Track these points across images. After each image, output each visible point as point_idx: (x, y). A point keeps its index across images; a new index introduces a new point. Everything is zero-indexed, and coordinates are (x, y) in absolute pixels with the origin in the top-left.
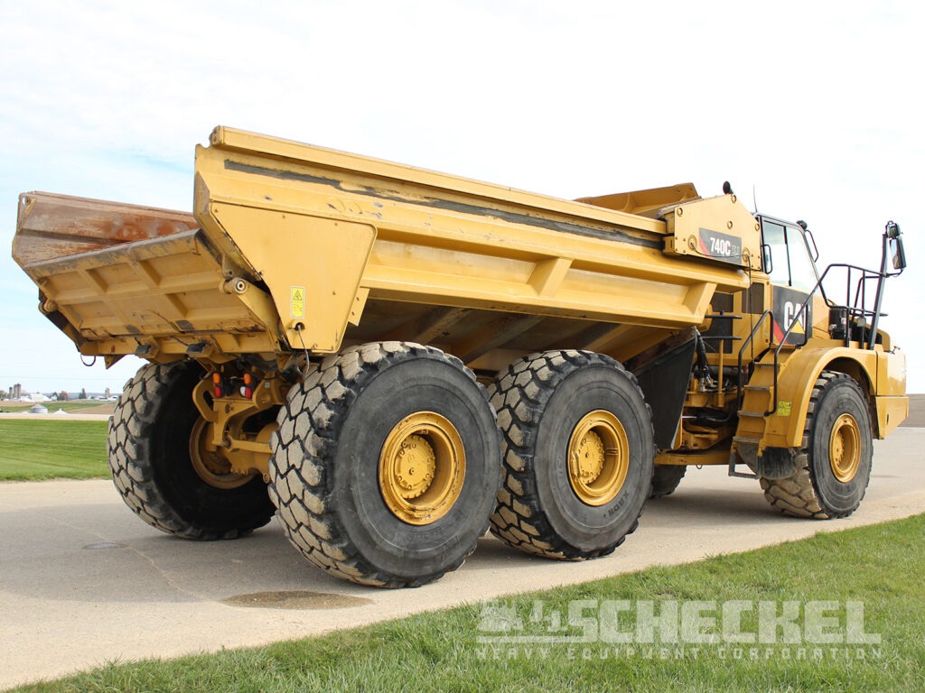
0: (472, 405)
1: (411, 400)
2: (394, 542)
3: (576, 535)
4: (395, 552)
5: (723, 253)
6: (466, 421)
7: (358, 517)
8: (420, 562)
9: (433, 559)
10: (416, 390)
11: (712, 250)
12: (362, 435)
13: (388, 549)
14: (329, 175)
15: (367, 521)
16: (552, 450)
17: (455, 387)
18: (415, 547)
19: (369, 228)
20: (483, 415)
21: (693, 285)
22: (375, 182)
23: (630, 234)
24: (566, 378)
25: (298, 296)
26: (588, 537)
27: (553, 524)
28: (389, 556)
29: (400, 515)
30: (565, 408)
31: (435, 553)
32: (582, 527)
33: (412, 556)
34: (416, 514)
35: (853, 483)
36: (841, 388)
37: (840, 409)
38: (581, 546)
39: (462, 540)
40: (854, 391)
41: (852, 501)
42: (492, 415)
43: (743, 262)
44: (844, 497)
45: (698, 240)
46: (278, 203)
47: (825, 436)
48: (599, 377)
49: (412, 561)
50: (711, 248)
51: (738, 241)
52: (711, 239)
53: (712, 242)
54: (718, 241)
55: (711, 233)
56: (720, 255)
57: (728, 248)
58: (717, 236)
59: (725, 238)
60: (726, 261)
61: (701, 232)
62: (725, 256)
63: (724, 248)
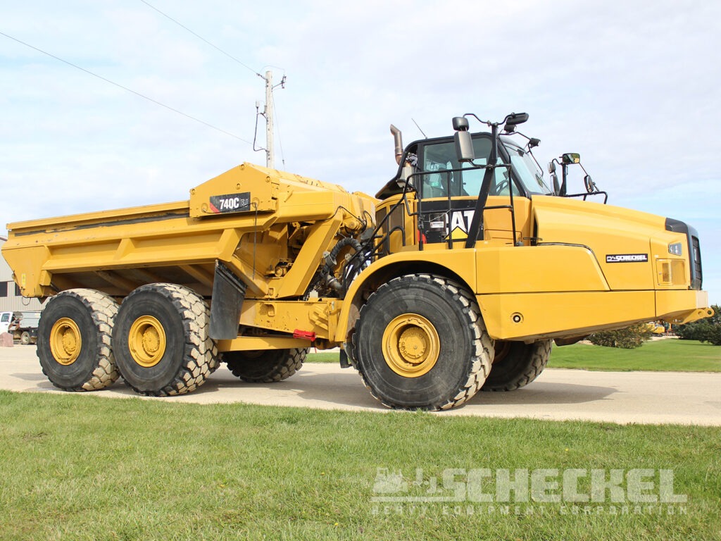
0: (83, 314)
2: (56, 371)
5: (231, 208)
6: (81, 322)
7: (45, 359)
8: (67, 380)
9: (70, 380)
10: (61, 309)
11: (222, 208)
12: (45, 327)
13: (55, 373)
14: (42, 229)
16: (119, 335)
17: (77, 308)
18: (63, 374)
20: (88, 319)
21: (221, 232)
22: (57, 227)
23: (177, 213)
25: (24, 277)
26: (142, 384)
28: (55, 376)
29: (60, 361)
31: (70, 378)
33: (62, 377)
35: (425, 379)
36: (405, 290)
37: (400, 309)
38: (139, 388)
39: (81, 374)
40: (427, 292)
41: (421, 396)
42: (92, 319)
43: (252, 209)
44: (404, 391)
45: (209, 206)
46: (21, 245)
47: (373, 333)
48: (145, 298)
49: (62, 380)
50: (220, 207)
51: (245, 196)
52: (221, 201)
53: (221, 203)
54: (227, 200)
55: (220, 197)
56: (229, 210)
57: (237, 203)
58: (226, 197)
59: (233, 196)
60: (234, 212)
61: (211, 200)
62: (234, 209)
63: (232, 204)
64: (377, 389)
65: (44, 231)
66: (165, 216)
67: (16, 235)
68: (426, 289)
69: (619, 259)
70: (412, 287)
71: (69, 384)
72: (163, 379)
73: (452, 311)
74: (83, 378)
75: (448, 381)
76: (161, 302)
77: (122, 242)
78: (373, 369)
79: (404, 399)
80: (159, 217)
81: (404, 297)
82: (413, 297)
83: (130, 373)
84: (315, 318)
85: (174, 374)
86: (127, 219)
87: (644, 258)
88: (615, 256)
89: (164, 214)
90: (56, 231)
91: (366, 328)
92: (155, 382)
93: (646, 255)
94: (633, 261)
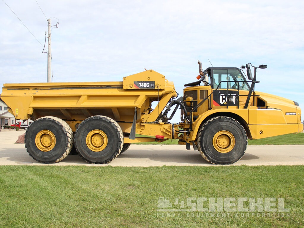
0: (57, 129)
1: (42, 128)
2: (39, 154)
3: (89, 158)
4: (39, 156)
5: (145, 87)
6: (56, 132)
7: (31, 149)
8: (46, 159)
9: (48, 158)
10: (43, 126)
11: (140, 86)
12: (31, 134)
13: (38, 155)
14: (27, 88)
15: (33, 150)
16: (80, 138)
17: (52, 125)
18: (44, 156)
20: (60, 131)
21: (138, 96)
22: (36, 88)
24: (86, 122)
25: (17, 110)
26: (93, 159)
27: (82, 155)
28: (38, 157)
29: (41, 150)
30: (84, 129)
31: (48, 157)
32: (91, 156)
33: (43, 157)
34: (45, 150)
35: (229, 153)
36: (222, 122)
37: (220, 129)
38: (92, 161)
39: (56, 155)
40: (230, 123)
41: (228, 159)
42: (63, 131)
43: (156, 88)
44: (222, 158)
45: (133, 85)
46: (14, 95)
47: (209, 138)
48: (96, 122)
49: (43, 158)
50: (139, 86)
51: (153, 83)
52: (140, 83)
53: (140, 84)
54: (143, 84)
55: (139, 82)
56: (144, 87)
57: (148, 85)
58: (142, 82)
59: (146, 82)
60: (147, 88)
61: (135, 83)
62: (146, 87)
63: (146, 85)
64: (210, 158)
65: (29, 89)
66: (105, 87)
67: (8, 89)
69: (289, 114)
70: (224, 121)
71: (47, 160)
72: (106, 157)
73: (240, 130)
74: (57, 157)
75: (238, 154)
76: (106, 124)
77: (82, 96)
78: (209, 150)
79: (222, 161)
80: (102, 87)
81: (221, 125)
82: (225, 125)
83: (87, 155)
84: (164, 131)
85: (112, 154)
86: (82, 87)
87: (295, 114)
88: (288, 113)
89: (104, 86)
90: (36, 89)
91: (206, 135)
92: (101, 158)
93: (296, 113)
94: (292, 115)
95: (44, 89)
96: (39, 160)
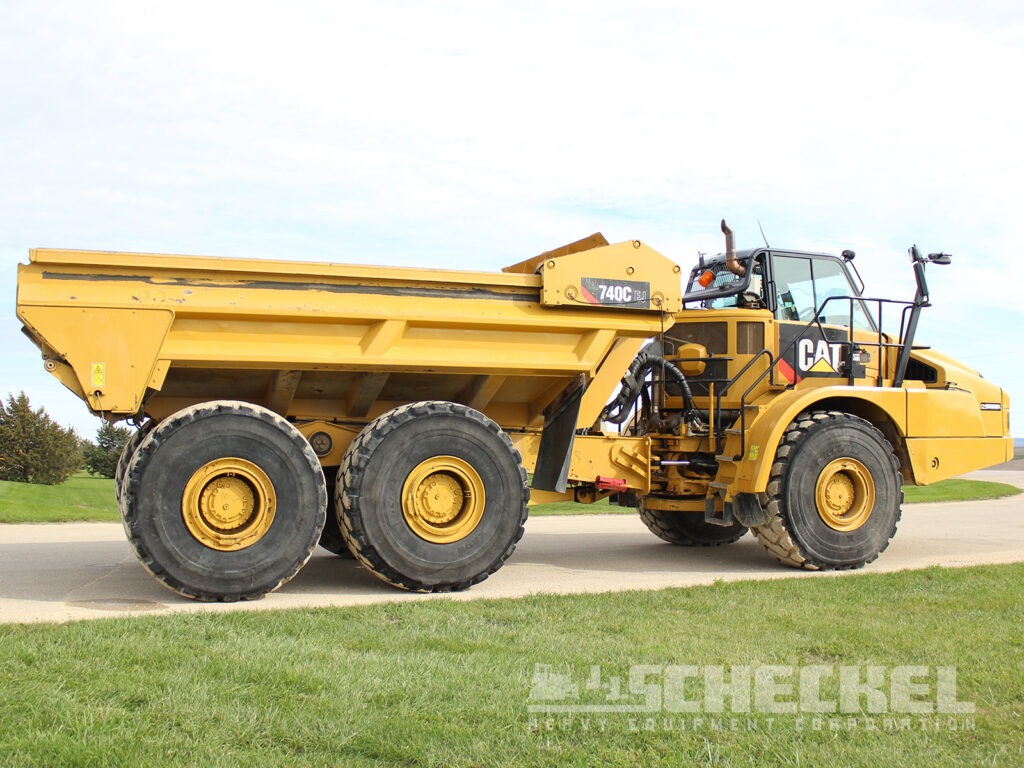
0: (282, 452)
1: (214, 448)
2: (198, 564)
3: (414, 570)
4: (200, 571)
5: (619, 300)
6: (276, 466)
7: (160, 541)
8: (229, 581)
9: (241, 580)
10: (219, 440)
11: (602, 297)
12: (163, 477)
13: (192, 569)
14: (141, 273)
15: (171, 545)
16: (380, 490)
17: (261, 438)
18: (221, 569)
19: (167, 313)
20: (295, 461)
21: (586, 333)
22: (182, 276)
24: (399, 428)
25: (98, 370)
26: (429, 572)
27: (384, 558)
28: (194, 575)
29: (208, 543)
30: (397, 453)
31: (244, 575)
32: (422, 562)
33: (216, 576)
34: (221, 542)
35: (860, 533)
36: (839, 430)
37: (833, 452)
38: (424, 580)
39: (274, 566)
40: (861, 433)
41: (858, 552)
42: (307, 460)
43: (653, 307)
44: (842, 547)
45: (579, 289)
46: (81, 301)
47: (806, 482)
48: (443, 425)
49: (219, 580)
50: (599, 295)
51: (643, 286)
52: (601, 287)
53: (602, 290)
54: (611, 288)
55: (600, 281)
56: (615, 303)
57: (628, 294)
58: (609, 283)
59: (623, 284)
60: (624, 306)
61: (584, 281)
62: (624, 303)
63: (620, 296)
64: (809, 549)
65: (146, 279)
66: (469, 292)
67: (47, 275)
68: (860, 430)
69: (987, 407)
70: (846, 427)
71: (237, 588)
72: (478, 561)
73: (885, 455)
74: (278, 573)
75: (881, 533)
76: (479, 435)
77: (387, 323)
78: (805, 524)
79: (841, 557)
80: (455, 292)
81: (839, 439)
82: (848, 438)
83: (404, 556)
84: (623, 461)
85: (501, 551)
86: (381, 285)
87: (997, 407)
88: (985, 404)
89: (467, 288)
90: (181, 282)
91: (796, 474)
92: (461, 568)
93: (1000, 404)
94: (994, 410)
95: (221, 284)
96: (197, 586)
